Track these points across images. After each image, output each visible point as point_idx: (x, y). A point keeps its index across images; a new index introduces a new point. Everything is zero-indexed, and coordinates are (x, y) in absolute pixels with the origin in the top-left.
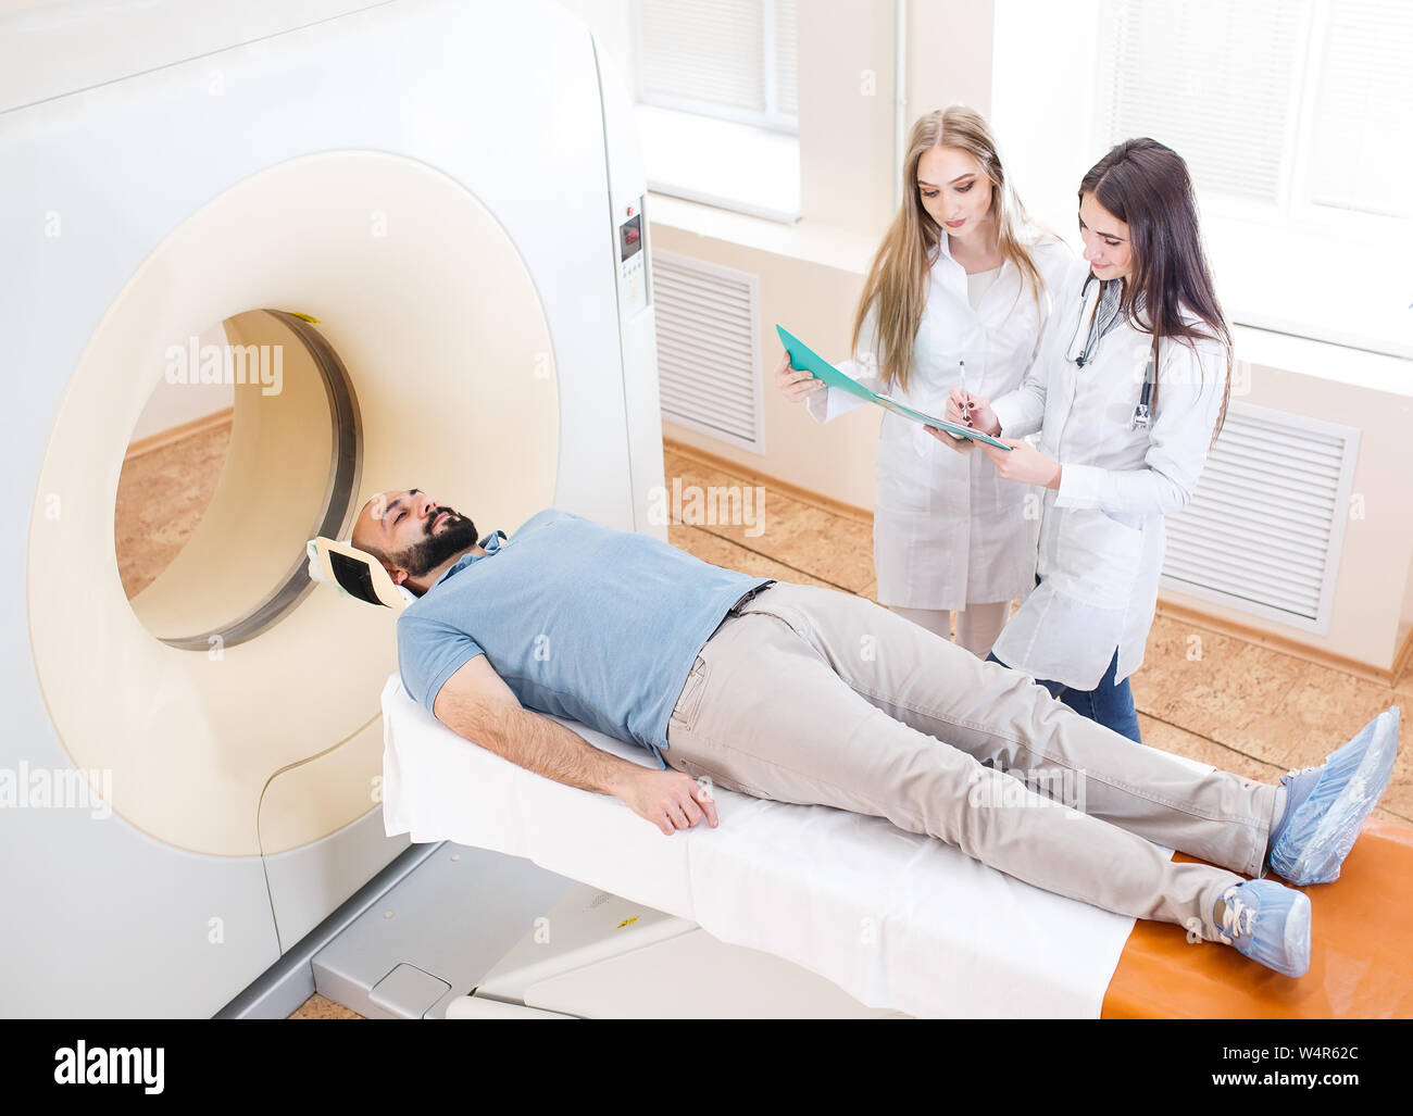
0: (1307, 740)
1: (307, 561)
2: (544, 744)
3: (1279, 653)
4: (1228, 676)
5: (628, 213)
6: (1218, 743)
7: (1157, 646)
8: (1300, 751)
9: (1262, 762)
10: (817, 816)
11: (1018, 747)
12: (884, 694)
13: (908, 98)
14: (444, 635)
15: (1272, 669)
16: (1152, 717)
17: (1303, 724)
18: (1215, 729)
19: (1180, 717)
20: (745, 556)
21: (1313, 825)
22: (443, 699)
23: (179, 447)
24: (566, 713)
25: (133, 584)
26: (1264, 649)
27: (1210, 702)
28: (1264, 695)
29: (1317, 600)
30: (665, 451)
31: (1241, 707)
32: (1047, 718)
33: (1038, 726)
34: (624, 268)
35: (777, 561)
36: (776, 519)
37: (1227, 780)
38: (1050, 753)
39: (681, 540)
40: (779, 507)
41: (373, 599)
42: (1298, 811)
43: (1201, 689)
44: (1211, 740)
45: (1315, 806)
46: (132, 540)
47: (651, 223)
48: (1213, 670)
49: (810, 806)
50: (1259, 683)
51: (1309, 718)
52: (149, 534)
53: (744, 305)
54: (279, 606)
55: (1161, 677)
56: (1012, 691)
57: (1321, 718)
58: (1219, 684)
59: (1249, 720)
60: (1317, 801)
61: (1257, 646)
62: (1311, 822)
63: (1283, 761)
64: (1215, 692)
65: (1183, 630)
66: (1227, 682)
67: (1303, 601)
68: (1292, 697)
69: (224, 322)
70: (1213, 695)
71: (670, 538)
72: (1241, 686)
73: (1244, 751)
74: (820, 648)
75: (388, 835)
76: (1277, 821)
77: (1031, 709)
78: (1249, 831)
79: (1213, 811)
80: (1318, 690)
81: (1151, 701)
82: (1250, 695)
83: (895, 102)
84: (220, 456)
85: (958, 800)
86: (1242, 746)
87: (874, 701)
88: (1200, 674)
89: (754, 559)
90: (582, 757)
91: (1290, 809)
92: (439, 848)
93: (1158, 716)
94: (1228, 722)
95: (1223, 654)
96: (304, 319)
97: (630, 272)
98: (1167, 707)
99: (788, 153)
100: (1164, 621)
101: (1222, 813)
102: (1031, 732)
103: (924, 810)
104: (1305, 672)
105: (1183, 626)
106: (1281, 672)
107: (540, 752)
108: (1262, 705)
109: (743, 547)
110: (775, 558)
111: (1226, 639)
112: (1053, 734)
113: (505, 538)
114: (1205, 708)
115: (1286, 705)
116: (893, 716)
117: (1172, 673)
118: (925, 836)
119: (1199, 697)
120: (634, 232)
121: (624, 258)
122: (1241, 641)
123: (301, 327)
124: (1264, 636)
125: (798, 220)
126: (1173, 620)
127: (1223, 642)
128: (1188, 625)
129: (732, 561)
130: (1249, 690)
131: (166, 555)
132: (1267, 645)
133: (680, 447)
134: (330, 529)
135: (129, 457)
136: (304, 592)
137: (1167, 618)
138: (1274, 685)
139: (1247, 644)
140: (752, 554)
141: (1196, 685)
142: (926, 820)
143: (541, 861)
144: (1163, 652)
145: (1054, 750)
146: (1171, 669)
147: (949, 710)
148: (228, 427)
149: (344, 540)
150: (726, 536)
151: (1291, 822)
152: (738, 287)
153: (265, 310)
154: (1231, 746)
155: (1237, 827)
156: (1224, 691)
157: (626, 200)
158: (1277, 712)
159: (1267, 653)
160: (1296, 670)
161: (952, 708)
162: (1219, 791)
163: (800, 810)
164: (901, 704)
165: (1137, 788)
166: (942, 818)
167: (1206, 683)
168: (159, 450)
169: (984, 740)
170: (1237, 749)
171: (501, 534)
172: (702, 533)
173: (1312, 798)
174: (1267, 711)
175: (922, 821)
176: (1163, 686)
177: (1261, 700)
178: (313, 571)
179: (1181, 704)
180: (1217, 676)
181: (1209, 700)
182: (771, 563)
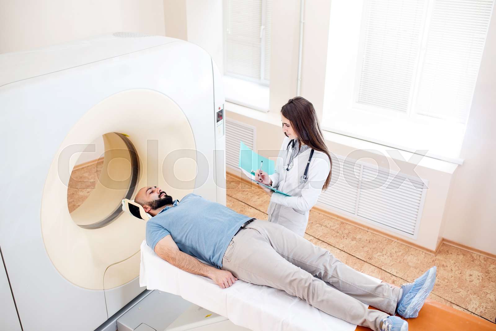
0: (410, 270)
1: (122, 205)
2: (188, 261)
3: (402, 244)
4: (387, 250)
5: (219, 109)
6: (383, 270)
7: (367, 240)
8: (407, 274)
9: (396, 276)
10: (265, 289)
11: (324, 272)
12: (286, 254)
13: (301, 78)
14: (159, 228)
15: (400, 249)
16: (364, 261)
17: (409, 266)
18: (382, 266)
19: (372, 262)
20: (248, 208)
21: (411, 300)
22: (158, 247)
23: (89, 168)
24: (193, 254)
25: (72, 207)
26: (398, 243)
27: (382, 257)
28: (398, 256)
29: (414, 229)
30: (226, 175)
31: (391, 260)
32: (333, 264)
33: (330, 266)
34: (217, 124)
35: (257, 209)
36: (258, 197)
37: (385, 285)
38: (334, 274)
39: (230, 202)
40: (258, 194)
41: (140, 217)
42: (406, 296)
43: (379, 254)
44: (381, 269)
45: (411, 295)
46: (74, 194)
47: (226, 110)
48: (383, 248)
49: (263, 286)
50: (396, 253)
51: (410, 264)
52: (78, 192)
53: (251, 135)
54: (114, 217)
55: (367, 250)
56: (323, 255)
57: (414, 264)
58: (384, 252)
59: (393, 263)
60: (412, 294)
61: (396, 242)
62: (410, 300)
63: (402, 277)
64: (383, 255)
65: (374, 236)
66: (387, 252)
67: (410, 229)
68: (405, 257)
69: (103, 135)
70: (382, 256)
71: (227, 201)
72: (391, 253)
73: (391, 273)
74: (268, 239)
75: (140, 287)
76: (400, 299)
77: (329, 261)
78: (391, 301)
79: (381, 294)
80: (413, 256)
81: (364, 256)
82: (393, 256)
83: (297, 79)
84: (100, 171)
85: (306, 287)
86: (391, 271)
87: (283, 256)
88: (379, 249)
89: (251, 209)
90: (199, 265)
91: (403, 295)
92: (152, 292)
93: (366, 261)
94: (386, 264)
95: (386, 244)
96: (125, 135)
97: (219, 125)
98: (369, 259)
99: (266, 92)
100: (369, 233)
101: (383, 295)
102: (328, 268)
103: (296, 290)
104: (410, 250)
105: (375, 235)
106: (403, 250)
107: (187, 264)
108: (397, 259)
109: (248, 205)
110: (257, 208)
111: (387, 239)
112: (334, 269)
113: (179, 202)
114: (380, 259)
115: (404, 260)
116: (288, 260)
117: (371, 248)
118: (296, 297)
119: (378, 256)
120: (221, 114)
121: (218, 121)
122: (391, 240)
123: (124, 137)
124: (398, 239)
125: (268, 112)
126: (372, 233)
127: (386, 240)
128: (376, 234)
129: (244, 209)
130: (393, 255)
131: (83, 198)
132: (398, 241)
133: (231, 175)
134: (129, 197)
135: (74, 170)
136: (121, 213)
137: (370, 232)
138: (400, 254)
139: (393, 241)
140: (251, 207)
141: (378, 252)
142: (296, 292)
143: (184, 297)
144: (368, 242)
145: (335, 274)
146: (370, 247)
147: (304, 260)
148: (102, 162)
149: (132, 200)
150: (243, 201)
151: (404, 299)
152: (250, 130)
153: (114, 133)
154: (387, 271)
155: (388, 300)
156: (386, 254)
157: (219, 105)
158: (401, 262)
159: (399, 244)
160: (407, 250)
161: (305, 259)
162: (383, 289)
163: (260, 287)
164: (291, 257)
165: (359, 286)
166: (301, 292)
167: (380, 252)
168: (83, 168)
169: (314, 269)
170: (389, 272)
171: (178, 201)
172: (236, 200)
173: (410, 293)
174: (398, 261)
175: (295, 293)
176: (368, 252)
177: (397, 258)
178: (123, 208)
179: (373, 258)
180: (384, 250)
181: (381, 257)
182: (256, 210)
